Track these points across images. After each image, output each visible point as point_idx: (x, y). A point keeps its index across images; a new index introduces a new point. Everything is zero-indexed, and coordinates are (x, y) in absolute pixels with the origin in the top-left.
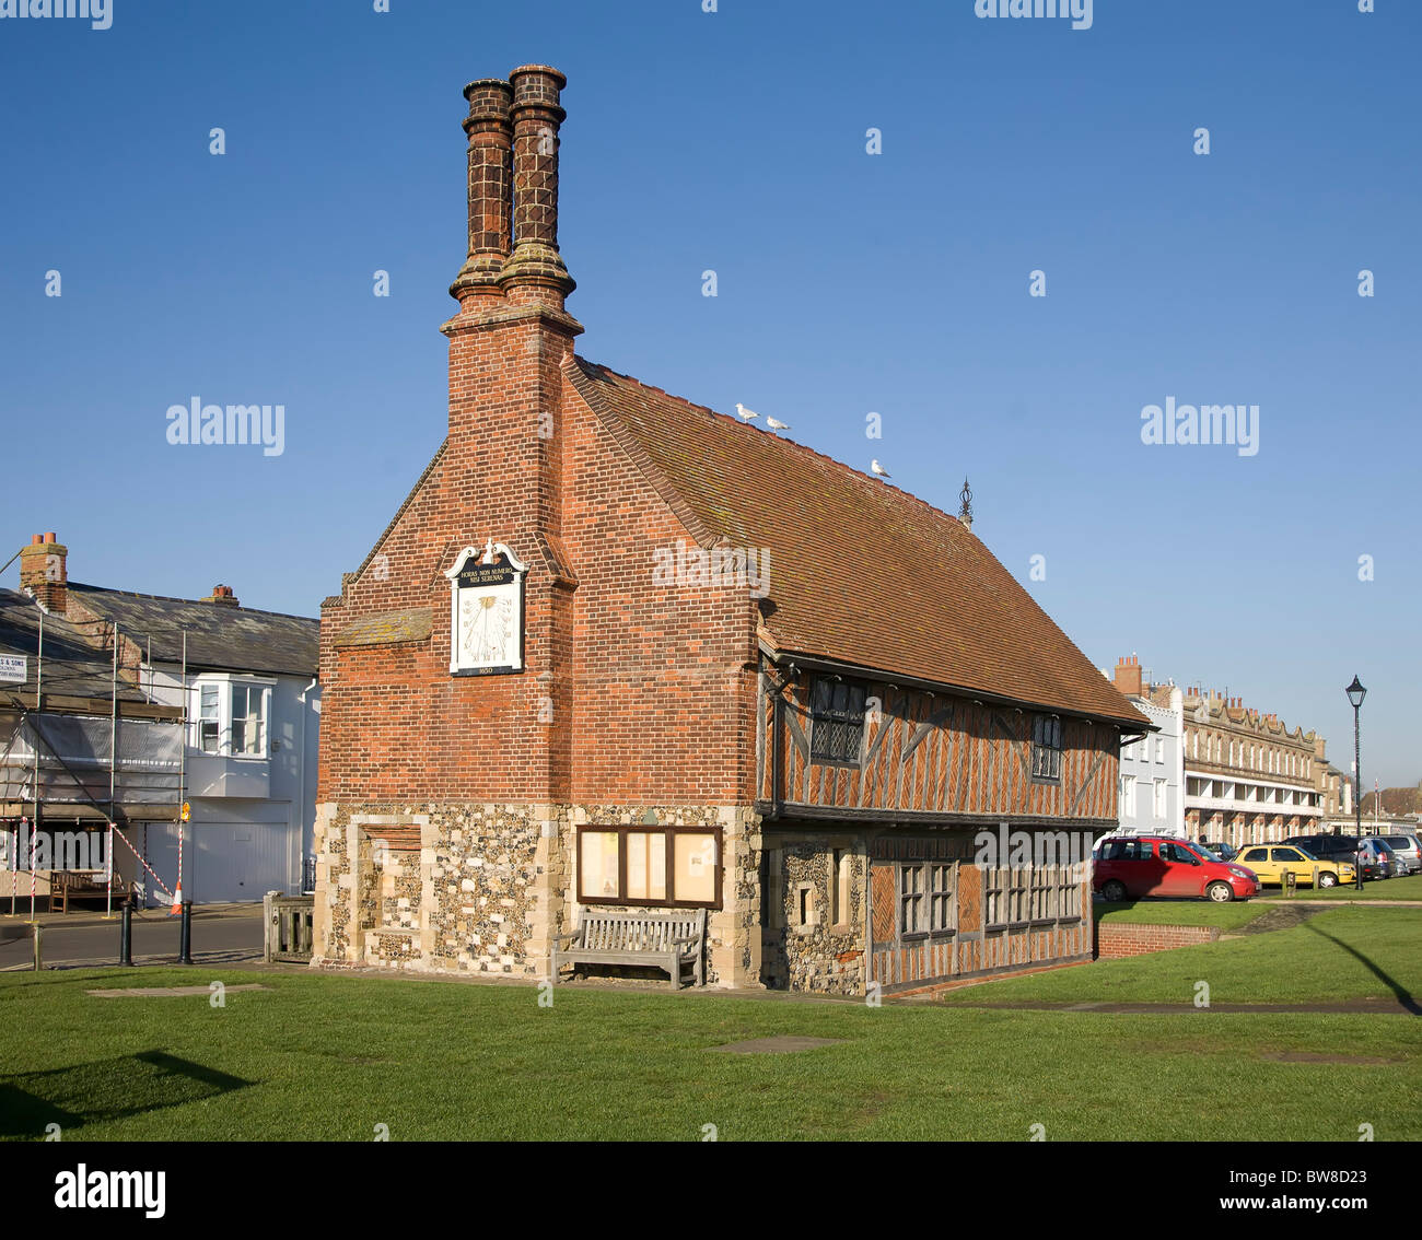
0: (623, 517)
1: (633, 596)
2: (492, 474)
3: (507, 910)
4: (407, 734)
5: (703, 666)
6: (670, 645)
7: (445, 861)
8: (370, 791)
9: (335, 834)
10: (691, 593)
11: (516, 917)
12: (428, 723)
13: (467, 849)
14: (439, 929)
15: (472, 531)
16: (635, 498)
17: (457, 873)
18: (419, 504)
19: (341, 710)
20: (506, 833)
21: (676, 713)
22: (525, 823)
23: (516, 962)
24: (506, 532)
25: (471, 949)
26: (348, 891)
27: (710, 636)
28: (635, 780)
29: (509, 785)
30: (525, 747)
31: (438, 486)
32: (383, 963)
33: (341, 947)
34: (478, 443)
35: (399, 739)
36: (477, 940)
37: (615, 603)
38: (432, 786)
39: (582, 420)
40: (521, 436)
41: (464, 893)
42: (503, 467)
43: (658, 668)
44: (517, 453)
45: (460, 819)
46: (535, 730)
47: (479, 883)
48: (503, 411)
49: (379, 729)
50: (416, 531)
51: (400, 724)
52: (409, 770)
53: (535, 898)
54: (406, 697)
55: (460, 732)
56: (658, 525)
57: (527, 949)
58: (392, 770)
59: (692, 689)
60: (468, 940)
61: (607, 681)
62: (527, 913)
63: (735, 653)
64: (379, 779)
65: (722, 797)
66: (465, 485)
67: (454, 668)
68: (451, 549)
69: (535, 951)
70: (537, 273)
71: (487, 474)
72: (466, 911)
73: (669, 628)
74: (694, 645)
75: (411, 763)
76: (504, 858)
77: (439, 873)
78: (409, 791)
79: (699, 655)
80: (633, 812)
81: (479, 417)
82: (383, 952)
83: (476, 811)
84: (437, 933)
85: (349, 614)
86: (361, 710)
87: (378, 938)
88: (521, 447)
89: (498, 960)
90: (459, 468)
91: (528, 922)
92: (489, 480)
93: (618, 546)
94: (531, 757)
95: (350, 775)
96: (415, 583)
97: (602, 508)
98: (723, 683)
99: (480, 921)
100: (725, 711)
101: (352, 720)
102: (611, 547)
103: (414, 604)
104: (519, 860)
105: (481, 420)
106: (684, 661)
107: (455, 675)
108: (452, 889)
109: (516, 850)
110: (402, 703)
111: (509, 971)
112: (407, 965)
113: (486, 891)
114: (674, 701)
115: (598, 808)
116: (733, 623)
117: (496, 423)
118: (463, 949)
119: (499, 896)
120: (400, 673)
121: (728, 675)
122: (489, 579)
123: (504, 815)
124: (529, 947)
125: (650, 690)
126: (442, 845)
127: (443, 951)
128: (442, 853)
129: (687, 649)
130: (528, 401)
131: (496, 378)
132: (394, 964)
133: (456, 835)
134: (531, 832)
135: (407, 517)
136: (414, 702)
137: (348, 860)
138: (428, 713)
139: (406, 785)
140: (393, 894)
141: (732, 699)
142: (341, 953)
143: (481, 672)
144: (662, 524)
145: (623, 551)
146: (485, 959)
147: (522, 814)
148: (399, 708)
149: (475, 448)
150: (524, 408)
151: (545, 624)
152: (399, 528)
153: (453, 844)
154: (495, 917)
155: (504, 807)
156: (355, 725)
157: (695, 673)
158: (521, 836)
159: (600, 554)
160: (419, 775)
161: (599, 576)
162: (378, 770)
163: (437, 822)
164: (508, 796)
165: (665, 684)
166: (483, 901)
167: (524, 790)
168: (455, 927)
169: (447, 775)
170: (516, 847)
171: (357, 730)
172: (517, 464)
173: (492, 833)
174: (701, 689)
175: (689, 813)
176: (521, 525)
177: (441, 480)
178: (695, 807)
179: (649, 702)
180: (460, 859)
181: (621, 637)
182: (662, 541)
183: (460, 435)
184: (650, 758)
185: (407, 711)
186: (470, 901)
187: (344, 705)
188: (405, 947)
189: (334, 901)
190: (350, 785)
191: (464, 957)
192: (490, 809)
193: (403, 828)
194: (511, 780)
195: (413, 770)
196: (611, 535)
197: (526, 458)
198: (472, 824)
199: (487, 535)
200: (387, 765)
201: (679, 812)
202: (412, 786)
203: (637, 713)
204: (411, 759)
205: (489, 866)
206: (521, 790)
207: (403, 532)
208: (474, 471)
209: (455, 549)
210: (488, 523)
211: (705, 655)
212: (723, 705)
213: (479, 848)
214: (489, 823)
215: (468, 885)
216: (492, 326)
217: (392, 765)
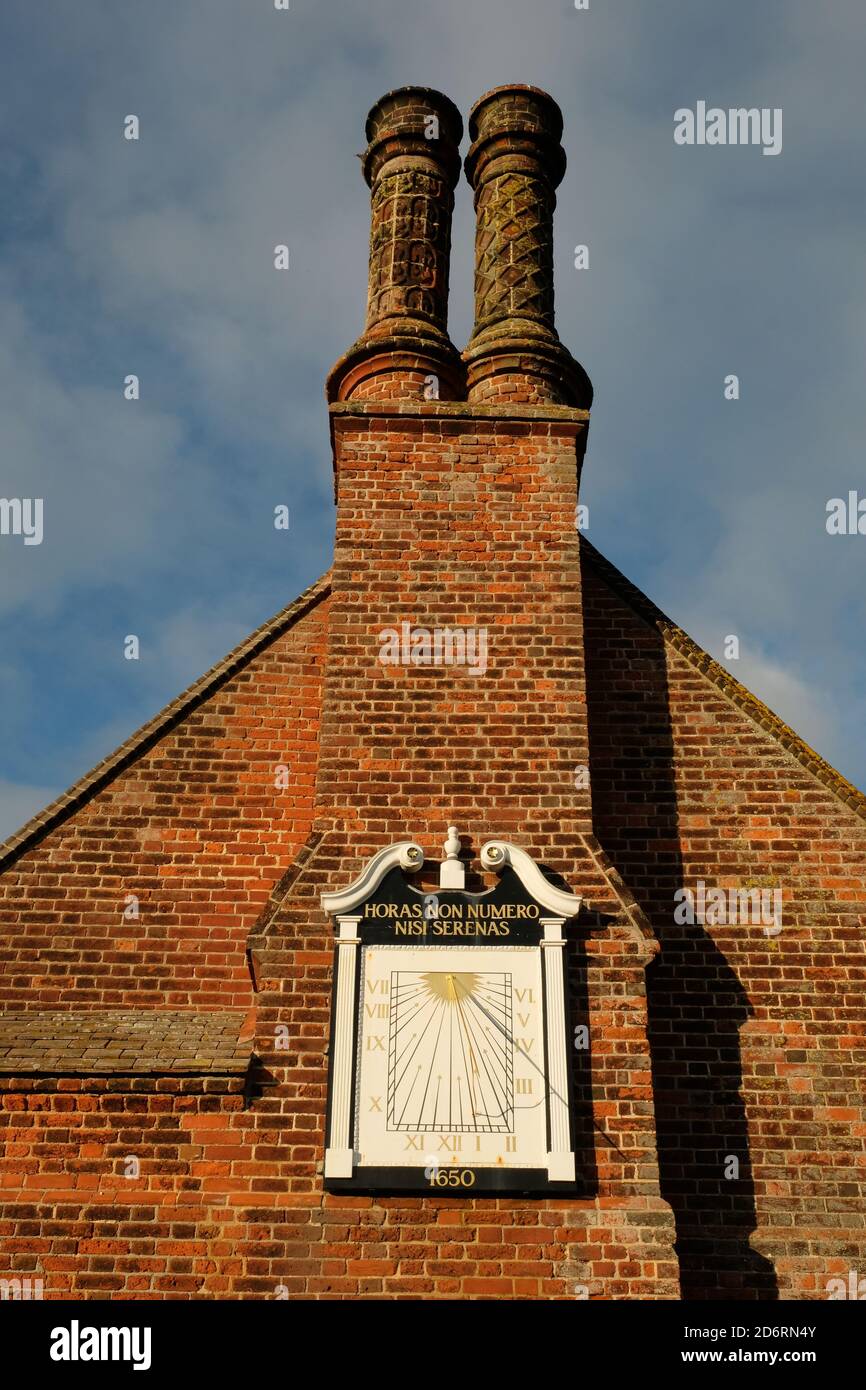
0: (756, 846)
2: (455, 696)
15: (393, 814)
16: (788, 810)
18: (159, 764)
31: (220, 733)
40: (534, 630)
44: (527, 663)
50: (141, 823)
54: (147, 1248)
66: (373, 712)
67: (338, 1164)
68: (324, 851)
71: (441, 697)
81: (418, 582)
88: (535, 652)
90: (358, 673)
103: (118, 997)
107: (336, 1189)
110: (133, 1266)
117: (464, 599)
122: (460, 930)
130: (551, 568)
131: (464, 517)
135: (120, 790)
136: (177, 1266)
143: (436, 1180)
150: (543, 579)
152: (93, 810)
172: (524, 685)
176: (543, 815)
177: (228, 721)
183: (363, 609)
197: (552, 674)
207: (102, 822)
208: (402, 685)
209: (340, 852)
210: (443, 802)
216: (459, 422)
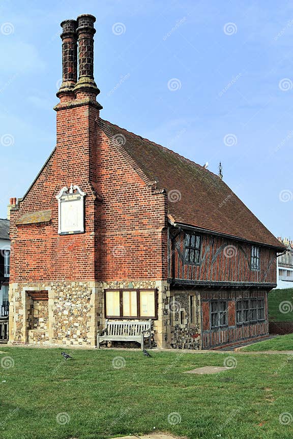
0: (119, 175)
1: (123, 204)
2: (72, 160)
3: (80, 321)
4: (43, 257)
5: (149, 229)
6: (136, 221)
7: (57, 304)
8: (29, 278)
9: (17, 295)
10: (144, 202)
11: (83, 324)
12: (50, 252)
13: (65, 299)
14: (55, 329)
15: (65, 181)
16: (123, 168)
17: (61, 308)
18: (45, 172)
21: (139, 246)
22: (86, 289)
23: (84, 341)
24: (78, 182)
25: (67, 336)
26: (22, 316)
27: (151, 218)
28: (125, 272)
29: (80, 275)
30: (86, 260)
31: (52, 165)
32: (35, 342)
33: (19, 337)
34: (67, 149)
35: (40, 259)
36: (69, 333)
37: (116, 206)
38: (52, 276)
39: (103, 140)
41: (64, 315)
42: (76, 158)
43: (132, 230)
45: (63, 288)
46: (89, 254)
47: (70, 312)
48: (76, 137)
49: (32, 255)
50: (44, 182)
51: (40, 253)
52: (44, 270)
53: (90, 317)
54: (42, 243)
55: (62, 256)
56: (131, 177)
59: (145, 238)
60: (66, 333)
61: (114, 235)
62: (87, 323)
63: (160, 224)
64: (33, 273)
65: (156, 277)
66: (62, 165)
67: (59, 232)
69: (91, 337)
70: (88, 87)
72: (65, 322)
73: (136, 215)
74: (145, 221)
76: (78, 302)
77: (54, 308)
78: (44, 278)
79: (147, 225)
80: (124, 284)
82: (35, 338)
83: (69, 285)
84: (54, 331)
85: (20, 213)
86: (26, 248)
87: (33, 333)
88: (82, 150)
89: (77, 341)
90: (60, 158)
91: (88, 326)
93: (117, 186)
94: (88, 264)
95: (22, 273)
96: (44, 201)
97: (111, 172)
98: (156, 235)
99: (70, 325)
100: (157, 245)
101: (23, 252)
102: (114, 186)
104: (84, 303)
105: (68, 141)
106: (141, 227)
108: (60, 314)
109: (83, 299)
110: (41, 245)
111: (81, 345)
112: (44, 343)
113: (72, 315)
114: (138, 242)
115: (111, 283)
116: (159, 213)
118: (64, 336)
120: (40, 234)
121: (158, 232)
122: (72, 199)
123: (79, 286)
124: (88, 335)
125: (130, 238)
126: (56, 298)
127: (56, 337)
128: (56, 301)
129: (143, 223)
130: (85, 134)
131: (73, 126)
132: (39, 342)
133: (61, 294)
134: (89, 292)
135: (41, 177)
136: (45, 245)
137: (22, 304)
138: (50, 249)
139: (43, 276)
140: (37, 317)
141: (159, 241)
142: (20, 339)
144: (133, 177)
146: (72, 340)
147: (85, 286)
148: (40, 247)
149: (66, 151)
151: (92, 215)
152: (38, 181)
153: (60, 297)
154: (76, 324)
155: (79, 283)
156: (24, 254)
157: (146, 232)
158: (85, 294)
159: (110, 189)
160: (47, 272)
161: (110, 197)
162: (32, 270)
163: (54, 289)
164: (80, 279)
165: (135, 236)
166: (71, 318)
168: (61, 328)
169: (57, 272)
171: (25, 256)
172: (81, 157)
173: (74, 293)
174: (148, 237)
175: (145, 284)
176: (83, 179)
178: (147, 281)
179: (129, 243)
180: (63, 303)
181: (119, 219)
182: (133, 183)
184: (130, 263)
185: (43, 248)
186: (67, 318)
187: (20, 247)
188: (43, 336)
189: (18, 320)
190: (22, 276)
191: (65, 339)
192: (73, 284)
193: (42, 292)
194: (81, 273)
196: (114, 182)
197: (85, 154)
198: (67, 290)
199: (71, 183)
201: (141, 283)
202: (45, 276)
203: (125, 247)
204: (44, 266)
205: (73, 305)
206: (84, 276)
207: (39, 183)
208: (66, 159)
209: (59, 188)
210: (71, 178)
211: (149, 225)
212: (156, 243)
213: (70, 299)
214: (73, 289)
215: (66, 312)
216: (72, 107)
217: (37, 269)
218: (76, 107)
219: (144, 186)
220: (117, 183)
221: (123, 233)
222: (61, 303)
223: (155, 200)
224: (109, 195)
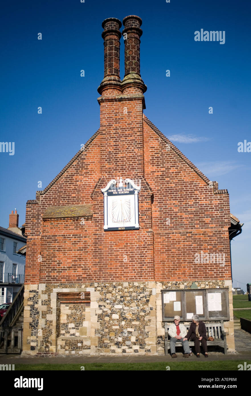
0: (172, 173)
1: (179, 202)
2: (121, 153)
3: (136, 326)
4: (81, 254)
5: (212, 228)
6: (196, 220)
7: (103, 307)
8: (62, 278)
9: (45, 297)
10: (205, 201)
11: (141, 329)
12: (92, 250)
13: (114, 301)
14: (100, 336)
15: (112, 174)
16: (178, 166)
17: (109, 312)
18: (75, 165)
19: (46, 245)
20: (134, 294)
21: (202, 245)
22: (144, 289)
23: (140, 348)
24: (128, 175)
25: (118, 344)
26: (51, 322)
27: (214, 217)
28: (185, 271)
29: (135, 274)
30: (142, 259)
31: (85, 159)
32: (67, 352)
33: (47, 347)
34: (114, 142)
35: (77, 256)
36: (120, 339)
37: (170, 204)
38: (95, 275)
39: (153, 138)
40: (135, 140)
41: (113, 320)
42: (126, 151)
43: (192, 229)
44: (133, 146)
45: (111, 289)
46: (147, 252)
47: (121, 315)
48: (125, 131)
49: (67, 253)
50: (74, 175)
51: (78, 250)
52: (83, 269)
53: (150, 320)
54: (81, 239)
55: (109, 253)
56: (188, 176)
57: (146, 342)
58: (74, 269)
59: (209, 236)
60: (116, 340)
61: (170, 233)
62: (146, 327)
63: (225, 223)
64: (67, 273)
65: (224, 277)
66: (108, 157)
67: (106, 227)
68: (101, 181)
69: (150, 343)
71: (119, 153)
72: (114, 327)
73: (196, 214)
74: (208, 220)
75: (83, 266)
76: (133, 305)
77: (100, 312)
78: (83, 278)
79: (209, 224)
80: (185, 284)
81: (115, 132)
82: (67, 348)
83: (119, 285)
84: (99, 338)
85: (40, 207)
86: (57, 245)
87: (64, 342)
88: (134, 144)
89: (131, 348)
90: (105, 150)
91: (146, 330)
92: (120, 155)
93: (171, 183)
94: (145, 263)
95: (51, 272)
97: (164, 169)
98: (222, 234)
99: (121, 331)
100: (223, 244)
101: (52, 249)
102: (168, 183)
103: (73, 203)
104: (141, 305)
105: (115, 133)
106: (203, 226)
107: (105, 231)
108: (107, 319)
109: (140, 301)
110: (79, 242)
111: (137, 352)
112: (81, 352)
113: (125, 319)
114: (201, 241)
115: (168, 283)
116: (224, 212)
117: (122, 135)
118: (112, 344)
119: (131, 321)
120: (77, 229)
121: (224, 231)
122: (122, 193)
123: (133, 286)
124: (147, 341)
125: (190, 237)
126: (101, 300)
127: (102, 345)
128: (101, 303)
129: (204, 221)
130: (137, 128)
131: (122, 119)
132: (73, 352)
133: (109, 296)
134: (147, 293)
135: (70, 170)
136: (85, 241)
137: (51, 308)
138: (92, 246)
139: (81, 276)
140: (66, 322)
141: (226, 240)
142: (47, 349)
143: (120, 229)
144: (190, 176)
145: (174, 185)
146: (124, 347)
147: (142, 286)
148: (77, 244)
149: (113, 143)
150: (136, 130)
152: (66, 174)
153: (107, 299)
154: (130, 330)
155: (133, 284)
156: (54, 251)
157: (209, 230)
158: (142, 295)
159: (163, 186)
160: (88, 271)
161: (163, 194)
162: (66, 270)
163: (99, 290)
164: (134, 279)
165: (197, 235)
166: (123, 323)
167: (142, 276)
168: (109, 335)
169: (103, 271)
170: (140, 300)
171: (55, 253)
172: (133, 150)
173: (127, 294)
174: (213, 236)
175: (211, 284)
176: (136, 173)
177: (86, 157)
178: (214, 281)
179: (190, 241)
180: (111, 306)
181: (174, 217)
182: (191, 182)
183: (105, 138)
185: (81, 245)
186: (117, 323)
187: (47, 242)
188: (79, 345)
189: (44, 326)
190: (51, 276)
191: (113, 347)
192: (126, 284)
194: (135, 272)
195: (85, 269)
196: (167, 179)
197: (137, 148)
198: (117, 291)
199: (119, 176)
200: (71, 267)
201: (207, 283)
202: (85, 276)
203: (184, 246)
204: (83, 265)
205: (126, 308)
206: (140, 275)
207: (68, 176)
208: (112, 152)
209: (104, 181)
210: (120, 172)
211: (212, 224)
212: (223, 242)
213: (121, 301)
214: (126, 290)
215: (115, 316)
216: (121, 100)
217: (74, 267)
218: (126, 100)
219: (205, 185)
220: (171, 180)
221: (181, 231)
222: (109, 306)
223: (218, 200)
224: (162, 192)
